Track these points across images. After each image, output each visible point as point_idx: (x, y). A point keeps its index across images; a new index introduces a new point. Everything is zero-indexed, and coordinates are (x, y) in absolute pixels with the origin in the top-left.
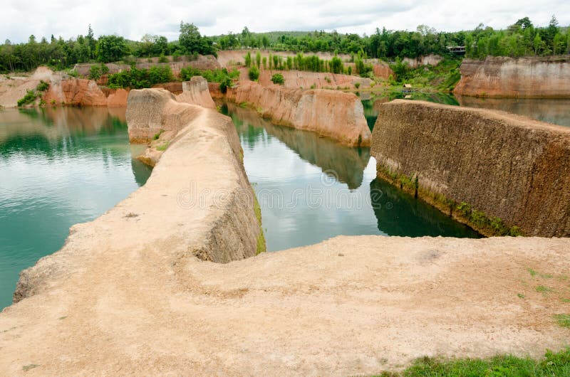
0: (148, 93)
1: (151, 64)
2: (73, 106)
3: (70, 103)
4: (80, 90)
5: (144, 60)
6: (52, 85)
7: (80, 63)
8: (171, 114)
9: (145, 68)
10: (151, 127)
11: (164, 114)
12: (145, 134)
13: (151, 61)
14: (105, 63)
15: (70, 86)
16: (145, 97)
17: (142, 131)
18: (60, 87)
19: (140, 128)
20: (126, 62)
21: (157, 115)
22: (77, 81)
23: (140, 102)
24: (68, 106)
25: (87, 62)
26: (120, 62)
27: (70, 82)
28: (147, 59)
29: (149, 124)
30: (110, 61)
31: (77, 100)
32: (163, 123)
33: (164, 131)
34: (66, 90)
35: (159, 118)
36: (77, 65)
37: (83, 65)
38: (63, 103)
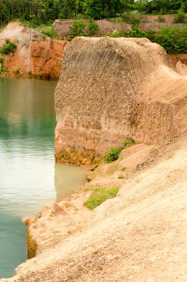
0: (110, 46)
1: (162, 24)
2: (41, 77)
3: (38, 73)
4: (53, 55)
5: (153, 18)
6: (19, 46)
7: (62, 18)
8: (155, 100)
9: (153, 30)
10: (104, 128)
11: (139, 99)
12: (89, 145)
13: (162, 20)
14: (96, 19)
15: (42, 49)
16: (101, 56)
17: (83, 135)
18: (29, 50)
19: (81, 129)
20: (126, 19)
21: (123, 101)
22: (52, 43)
23: (89, 66)
24: (35, 77)
25: (72, 17)
26: (117, 19)
27: (42, 43)
28: (156, 17)
29: (102, 121)
30: (103, 17)
31: (47, 69)
32: (133, 123)
33: (133, 142)
34: (35, 54)
35: (125, 108)
36: (57, 21)
37: (65, 21)
38: (30, 73)
